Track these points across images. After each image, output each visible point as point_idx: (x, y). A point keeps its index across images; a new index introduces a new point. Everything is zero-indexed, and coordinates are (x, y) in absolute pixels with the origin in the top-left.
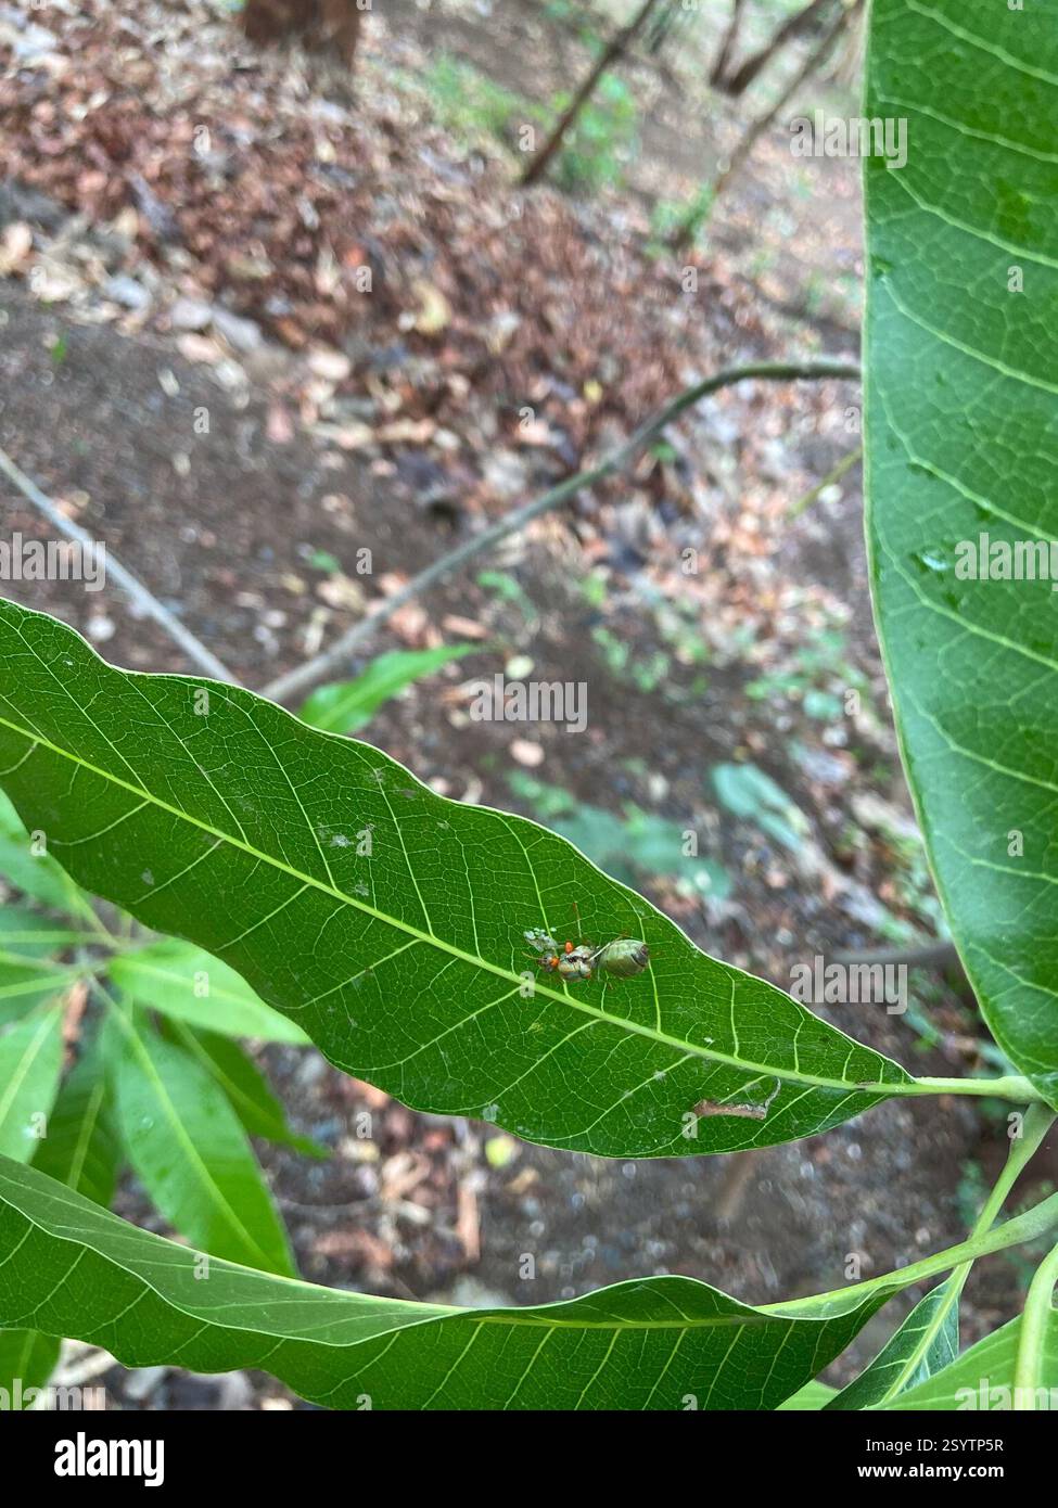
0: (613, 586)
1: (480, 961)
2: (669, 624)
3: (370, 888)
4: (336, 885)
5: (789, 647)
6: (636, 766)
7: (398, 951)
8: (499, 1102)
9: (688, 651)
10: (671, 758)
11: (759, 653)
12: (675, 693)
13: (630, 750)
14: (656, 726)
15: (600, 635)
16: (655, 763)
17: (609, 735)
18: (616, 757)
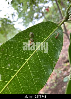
0: (48, 86)
1: (32, 55)
2: (52, 82)
3: (18, 65)
4: (17, 70)
5: (55, 73)
6: (63, 88)
7: (29, 66)
8: (53, 61)
9: (54, 81)
10: (62, 85)
11: (55, 76)
12: (57, 83)
13: (61, 88)
14: (60, 86)
15: (51, 88)
16: (63, 86)
17: (60, 90)
18: (62, 90)
